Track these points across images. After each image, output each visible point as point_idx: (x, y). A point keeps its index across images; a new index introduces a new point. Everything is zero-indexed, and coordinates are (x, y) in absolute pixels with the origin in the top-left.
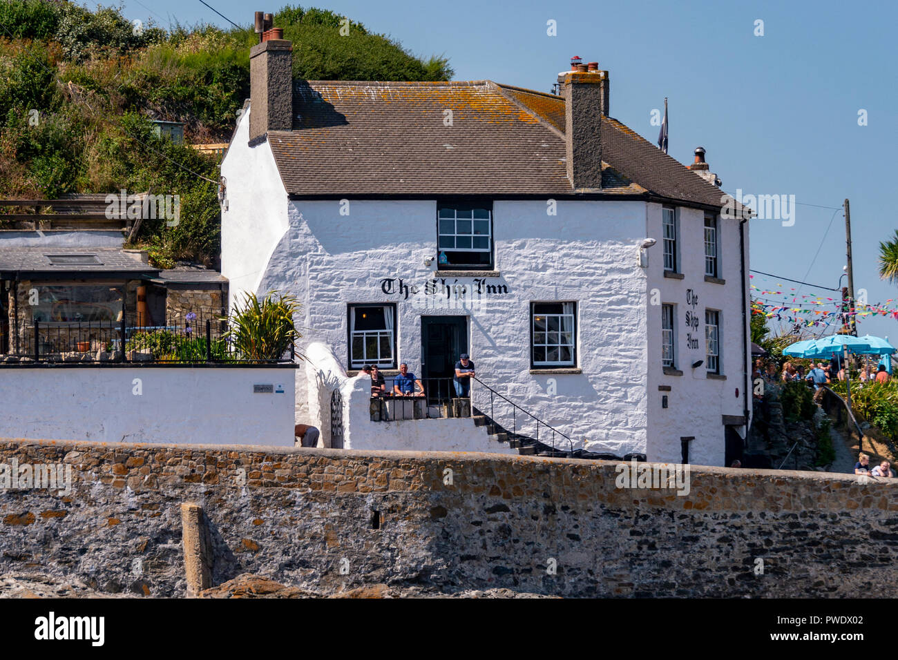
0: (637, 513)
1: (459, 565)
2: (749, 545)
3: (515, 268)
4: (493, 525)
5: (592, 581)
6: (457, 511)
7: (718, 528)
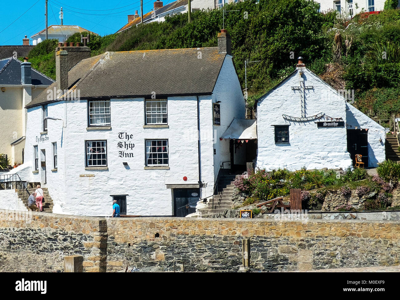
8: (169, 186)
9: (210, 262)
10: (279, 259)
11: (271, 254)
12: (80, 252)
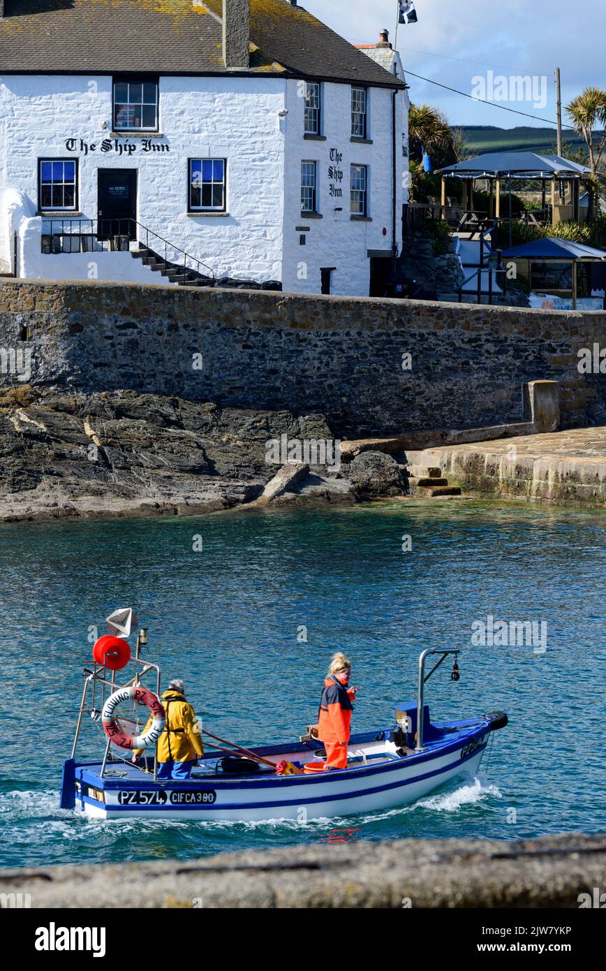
0: (250, 331)
1: (92, 371)
2: (346, 357)
3: (176, 131)
4: (123, 339)
5: (208, 385)
6: (92, 328)
7: (319, 343)
8: (370, 253)
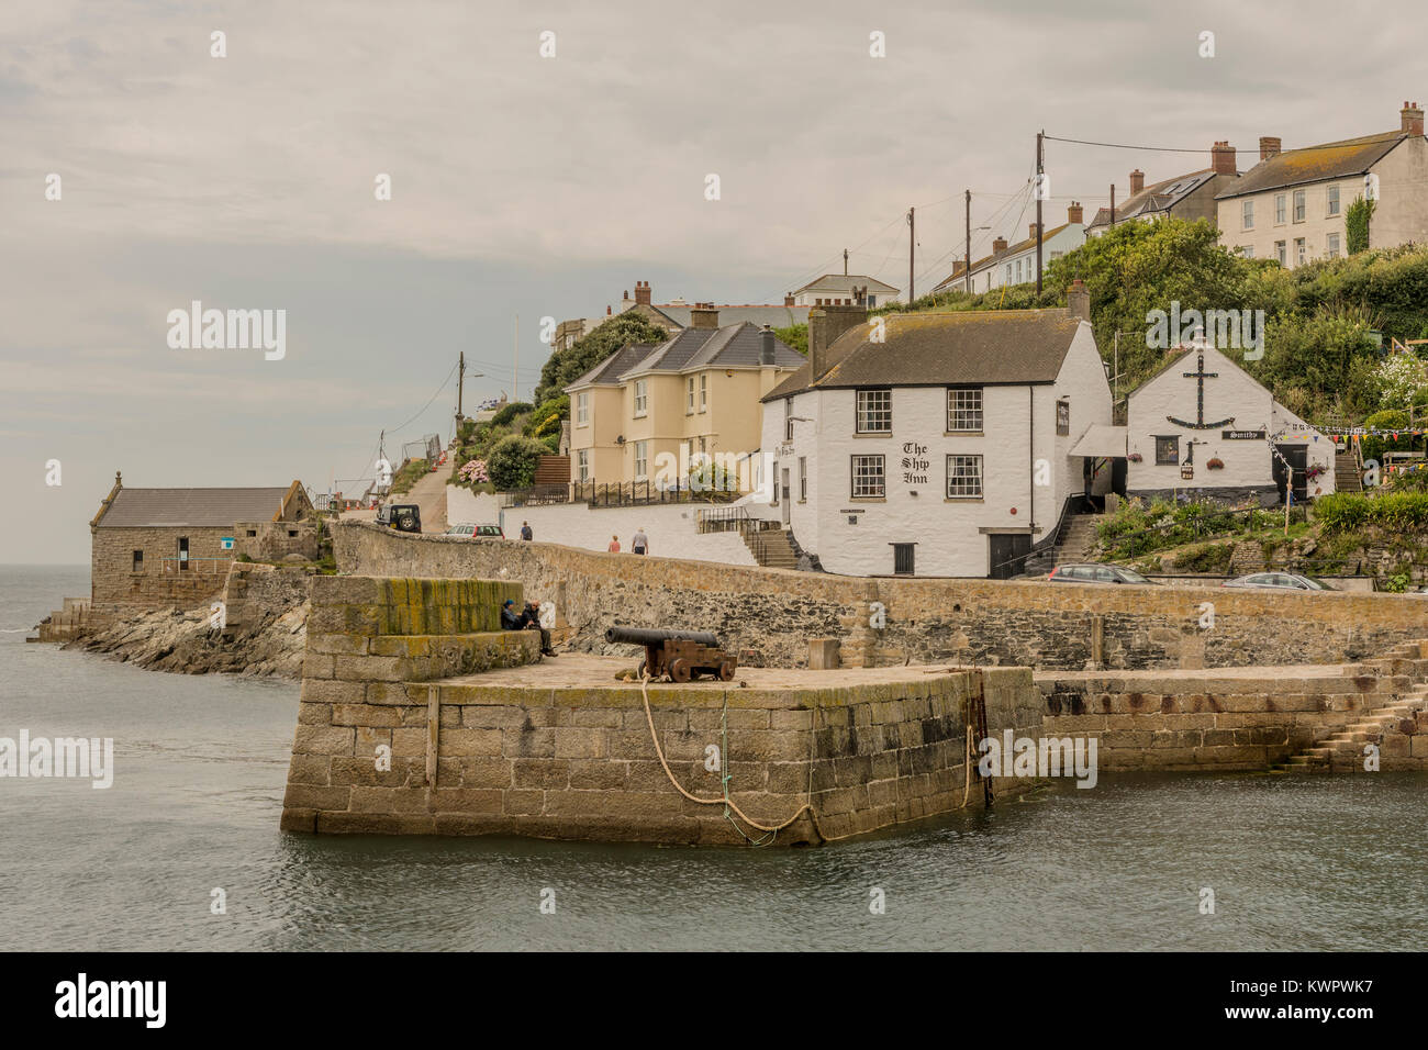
8: (982, 530)
9: (1040, 653)
10: (1151, 650)
11: (1138, 641)
12: (834, 633)
